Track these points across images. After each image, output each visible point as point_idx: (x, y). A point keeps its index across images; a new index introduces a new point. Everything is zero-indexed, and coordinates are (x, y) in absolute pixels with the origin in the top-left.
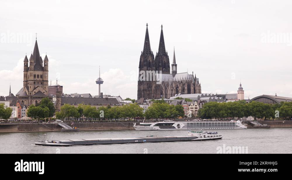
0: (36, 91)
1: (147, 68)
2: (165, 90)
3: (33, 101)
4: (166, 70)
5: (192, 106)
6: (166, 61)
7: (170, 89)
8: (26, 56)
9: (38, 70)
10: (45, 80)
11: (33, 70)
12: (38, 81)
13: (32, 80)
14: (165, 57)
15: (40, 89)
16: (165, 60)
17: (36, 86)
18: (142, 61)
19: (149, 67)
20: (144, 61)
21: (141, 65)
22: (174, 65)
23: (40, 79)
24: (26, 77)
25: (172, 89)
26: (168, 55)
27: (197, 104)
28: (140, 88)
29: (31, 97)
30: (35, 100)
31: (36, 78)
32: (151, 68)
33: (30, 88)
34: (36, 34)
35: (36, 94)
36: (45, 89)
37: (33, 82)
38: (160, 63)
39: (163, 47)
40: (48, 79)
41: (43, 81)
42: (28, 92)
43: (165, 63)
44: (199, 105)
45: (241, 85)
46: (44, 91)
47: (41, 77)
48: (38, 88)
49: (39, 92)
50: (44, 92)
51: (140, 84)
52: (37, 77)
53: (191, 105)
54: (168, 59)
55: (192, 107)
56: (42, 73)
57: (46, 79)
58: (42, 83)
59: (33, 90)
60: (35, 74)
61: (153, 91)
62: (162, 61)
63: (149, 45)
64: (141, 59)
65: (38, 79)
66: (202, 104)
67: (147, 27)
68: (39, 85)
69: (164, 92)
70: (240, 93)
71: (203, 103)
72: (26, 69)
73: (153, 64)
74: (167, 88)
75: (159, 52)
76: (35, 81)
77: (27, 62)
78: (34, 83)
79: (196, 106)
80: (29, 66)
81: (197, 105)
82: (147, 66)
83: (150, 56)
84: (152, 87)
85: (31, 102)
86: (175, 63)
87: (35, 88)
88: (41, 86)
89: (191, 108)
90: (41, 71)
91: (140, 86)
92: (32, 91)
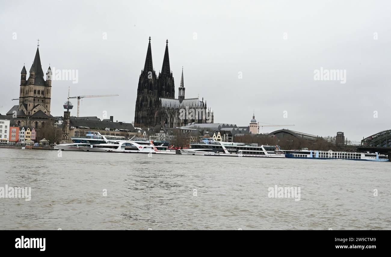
0: (36, 110)
1: (148, 90)
2: (171, 119)
3: (31, 122)
4: (170, 94)
6: (170, 84)
8: (24, 66)
9: (39, 85)
10: (47, 97)
11: (33, 85)
12: (39, 98)
13: (32, 97)
14: (169, 79)
15: (41, 107)
16: (169, 82)
17: (36, 104)
18: (142, 82)
19: (150, 90)
20: (144, 83)
21: (140, 86)
22: (181, 88)
23: (41, 95)
24: (24, 93)
26: (173, 77)
28: (138, 114)
29: (30, 117)
30: (35, 121)
31: (37, 95)
32: (153, 91)
33: (29, 106)
34: (38, 40)
35: (36, 113)
36: (46, 108)
37: (33, 98)
38: (163, 85)
39: (168, 66)
40: (50, 96)
41: (44, 98)
42: (26, 111)
43: (169, 86)
44: (222, 136)
45: (254, 117)
46: (45, 110)
47: (42, 94)
48: (38, 106)
49: (40, 111)
50: (45, 112)
51: (138, 109)
52: (38, 93)
53: (213, 137)
54: (173, 81)
55: (215, 138)
56: (44, 89)
57: (48, 95)
58: (42, 101)
59: (33, 109)
60: (35, 89)
61: (155, 118)
62: (166, 83)
63: (150, 63)
64: (140, 79)
65: (39, 96)
66: (226, 135)
67: (150, 41)
68: (39, 103)
69: (169, 121)
70: (253, 126)
72: (24, 83)
73: (155, 87)
74: (173, 116)
75: (162, 72)
76: (36, 98)
77: (25, 75)
78: (34, 100)
79: (219, 137)
80: (27, 80)
81: (221, 137)
82: (148, 88)
84: (154, 114)
85: (30, 123)
86: (183, 86)
87: (34, 107)
88: (42, 104)
90: (43, 86)
91: (138, 112)
92: (31, 110)
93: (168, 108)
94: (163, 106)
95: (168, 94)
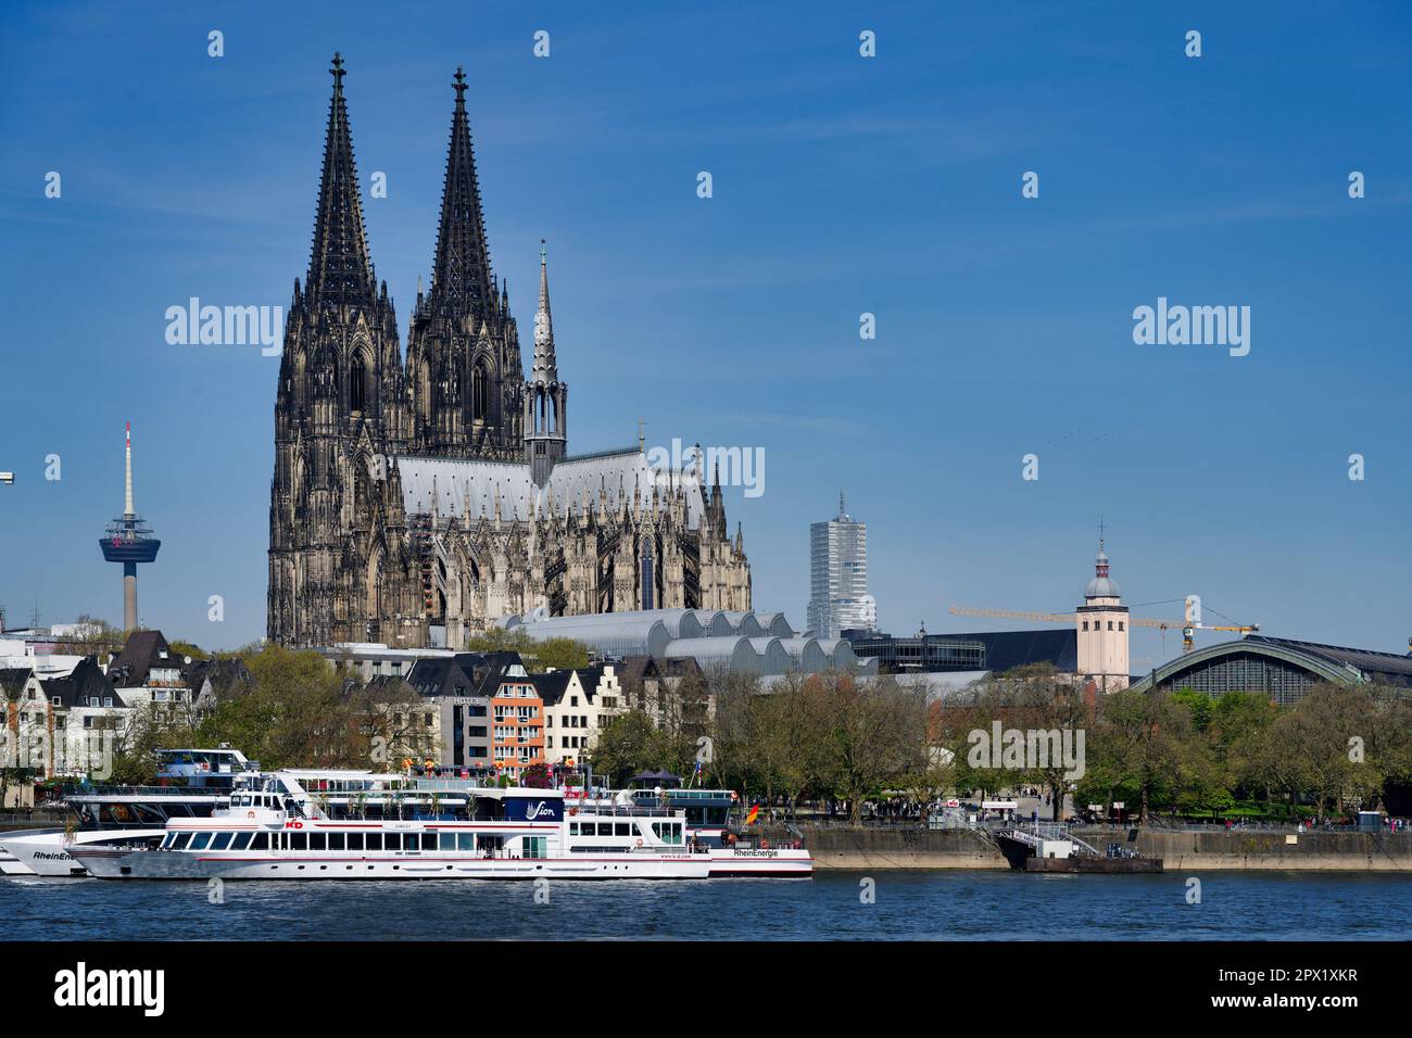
1: (340, 413)
4: (497, 432)
5: (574, 701)
7: (501, 577)
16: (483, 350)
18: (299, 357)
19: (354, 408)
22: (541, 391)
25: (517, 576)
27: (616, 691)
32: (374, 416)
38: (441, 376)
39: (473, 247)
43: (485, 378)
44: (634, 695)
51: (285, 537)
53: (567, 699)
55: (578, 712)
61: (372, 592)
62: (461, 363)
66: (663, 690)
67: (338, 87)
70: (1097, 624)
71: (673, 682)
73: (385, 386)
75: (434, 291)
79: (609, 701)
83: (361, 321)
86: (555, 373)
89: (565, 719)
93: (453, 520)
94: (411, 508)
95: (483, 432)
